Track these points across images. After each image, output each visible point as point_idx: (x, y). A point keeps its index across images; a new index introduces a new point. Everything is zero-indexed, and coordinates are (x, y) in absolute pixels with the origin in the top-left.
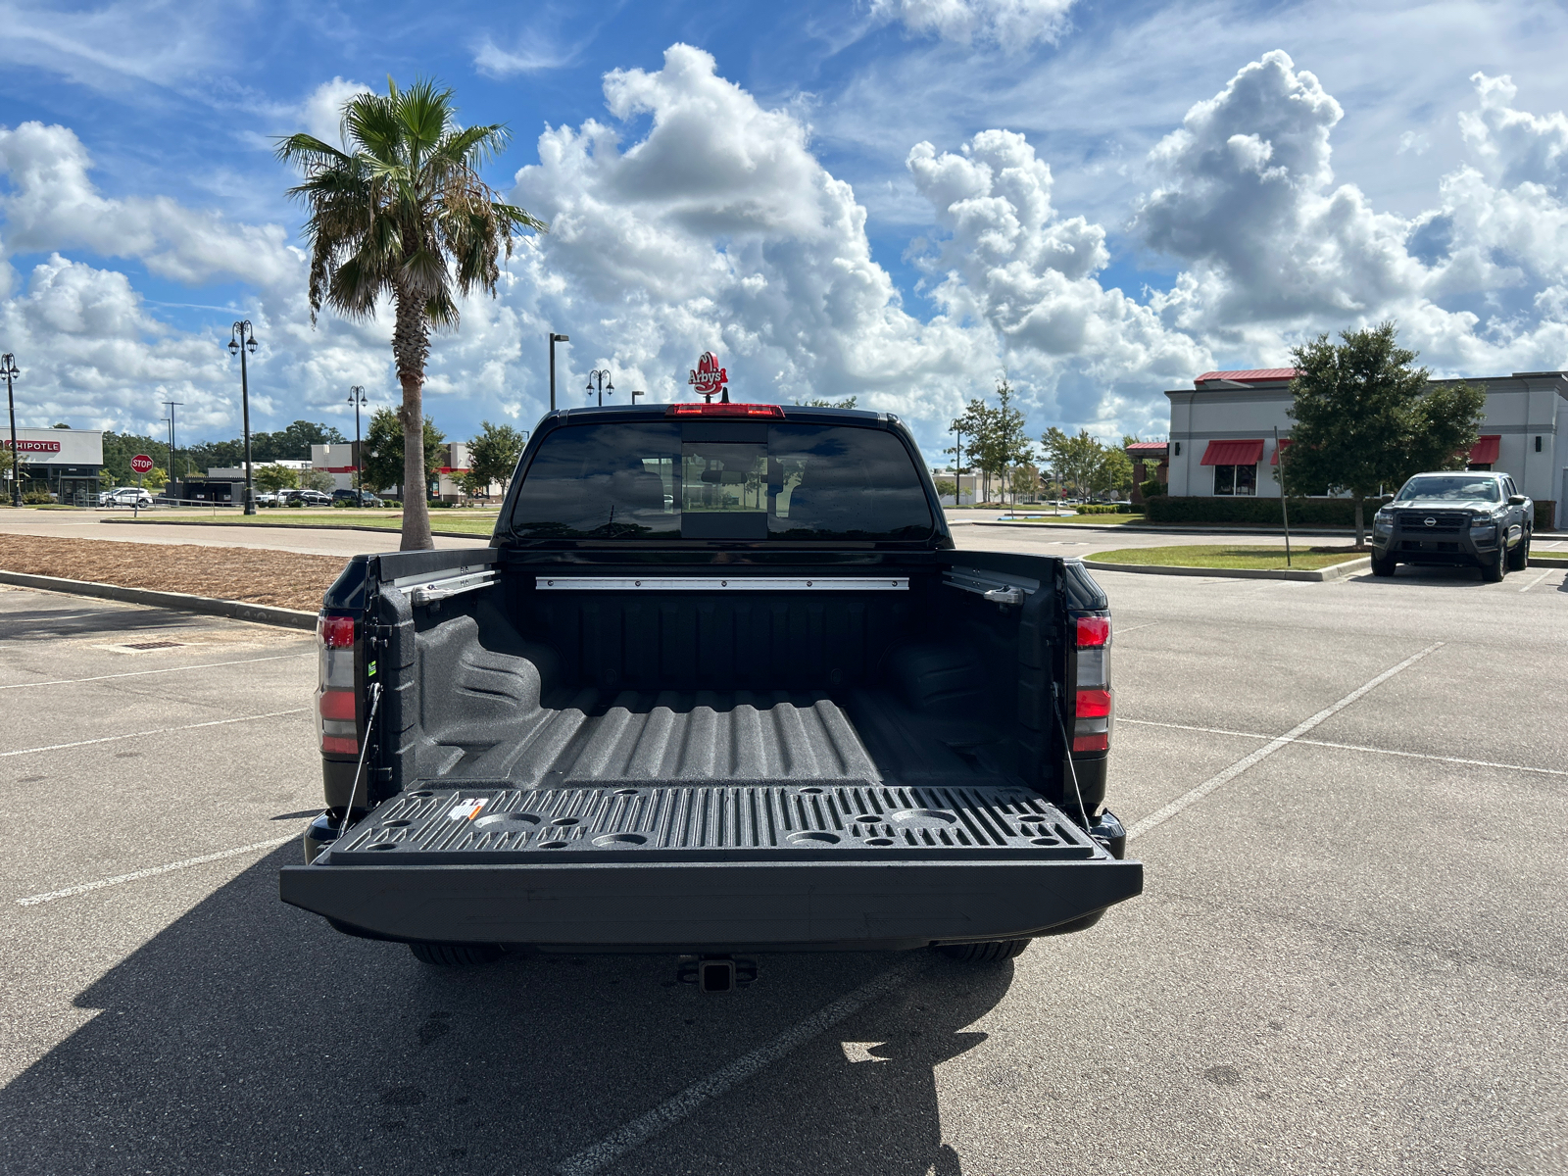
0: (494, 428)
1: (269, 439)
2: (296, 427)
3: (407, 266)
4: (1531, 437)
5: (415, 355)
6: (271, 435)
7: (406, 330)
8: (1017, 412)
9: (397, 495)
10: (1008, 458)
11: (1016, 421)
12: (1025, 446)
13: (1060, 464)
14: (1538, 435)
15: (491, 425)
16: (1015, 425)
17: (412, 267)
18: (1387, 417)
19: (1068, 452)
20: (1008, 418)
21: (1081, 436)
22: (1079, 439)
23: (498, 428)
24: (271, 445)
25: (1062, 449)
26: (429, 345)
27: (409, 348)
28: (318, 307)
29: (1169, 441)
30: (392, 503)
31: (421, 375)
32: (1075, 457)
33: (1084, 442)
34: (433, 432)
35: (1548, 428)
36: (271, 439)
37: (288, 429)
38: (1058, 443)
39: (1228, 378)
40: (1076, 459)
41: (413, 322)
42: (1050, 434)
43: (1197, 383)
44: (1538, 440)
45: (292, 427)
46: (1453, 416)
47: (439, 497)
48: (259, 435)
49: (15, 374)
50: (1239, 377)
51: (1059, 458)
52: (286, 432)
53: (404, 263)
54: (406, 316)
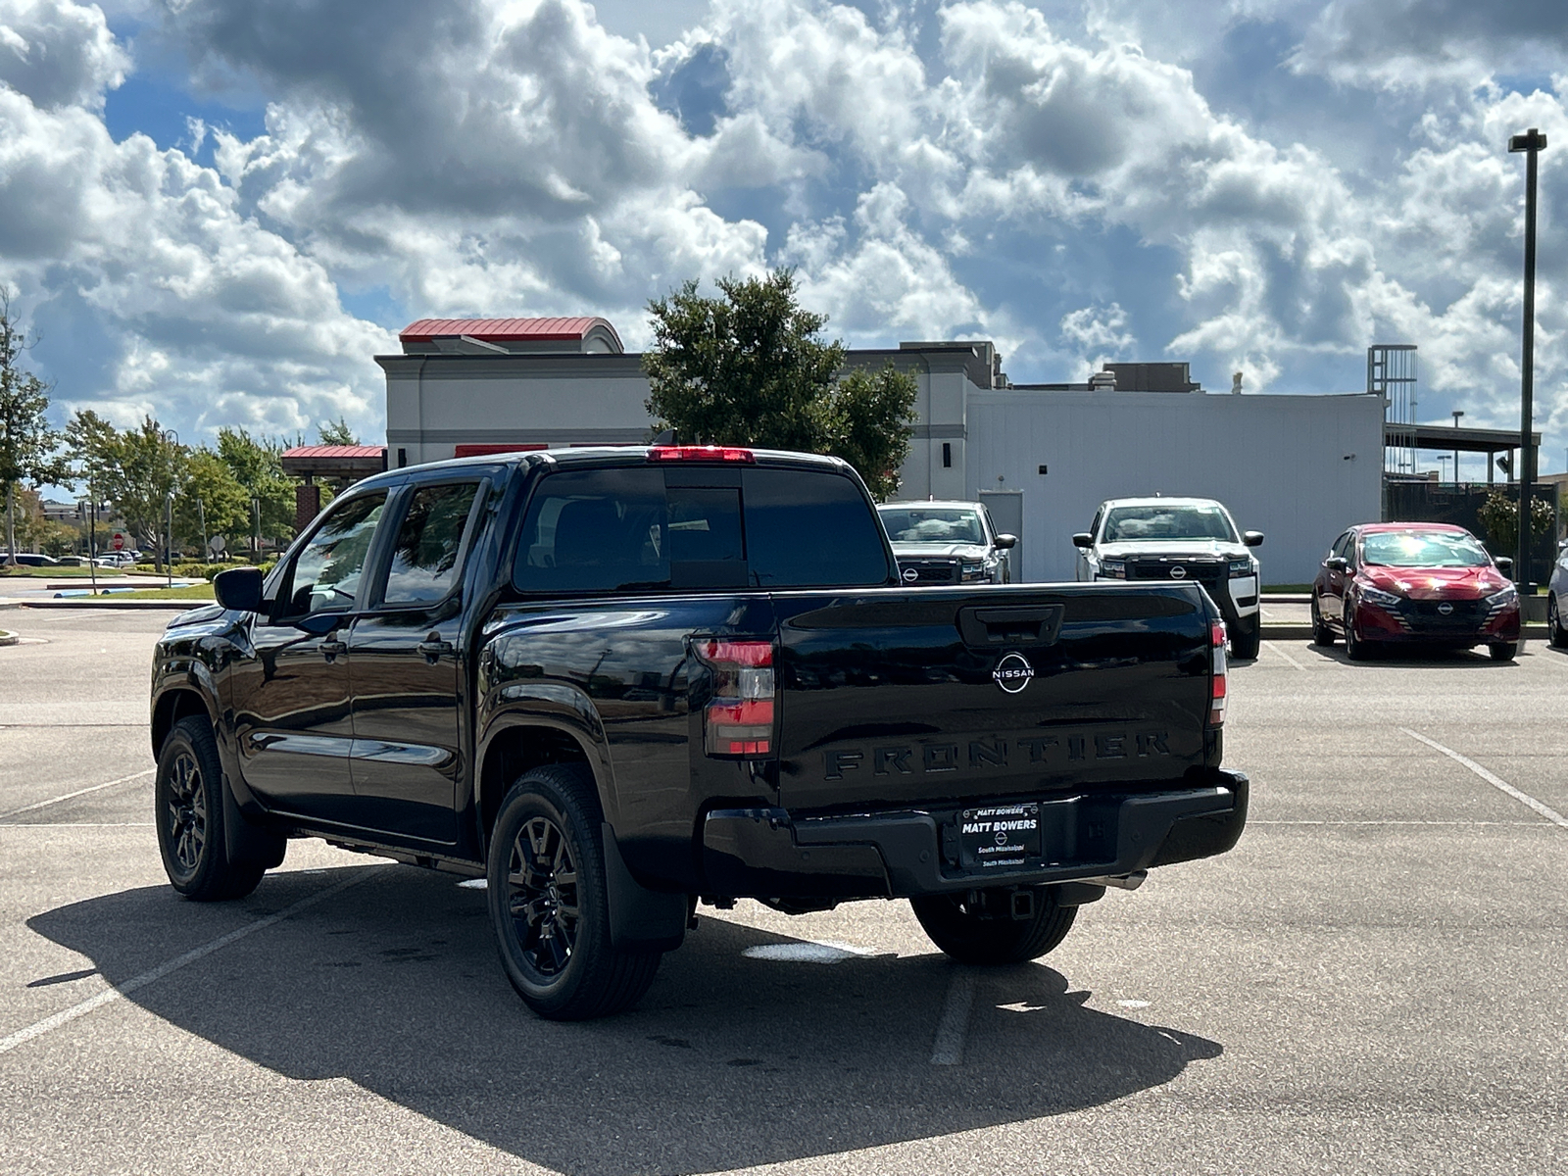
4: (937, 444)
8: (33, 380)
10: (18, 473)
11: (31, 400)
12: (52, 448)
13: (103, 484)
14: (946, 441)
16: (31, 406)
18: (798, 416)
19: (120, 459)
20: (14, 392)
21: (146, 430)
22: (142, 435)
25: (109, 454)
29: (386, 445)
32: (136, 470)
33: (152, 442)
35: (958, 431)
38: (101, 441)
39: (468, 331)
40: (138, 475)
42: (83, 423)
43: (404, 339)
44: (947, 447)
46: (880, 413)
50: (477, 332)
51: (104, 472)
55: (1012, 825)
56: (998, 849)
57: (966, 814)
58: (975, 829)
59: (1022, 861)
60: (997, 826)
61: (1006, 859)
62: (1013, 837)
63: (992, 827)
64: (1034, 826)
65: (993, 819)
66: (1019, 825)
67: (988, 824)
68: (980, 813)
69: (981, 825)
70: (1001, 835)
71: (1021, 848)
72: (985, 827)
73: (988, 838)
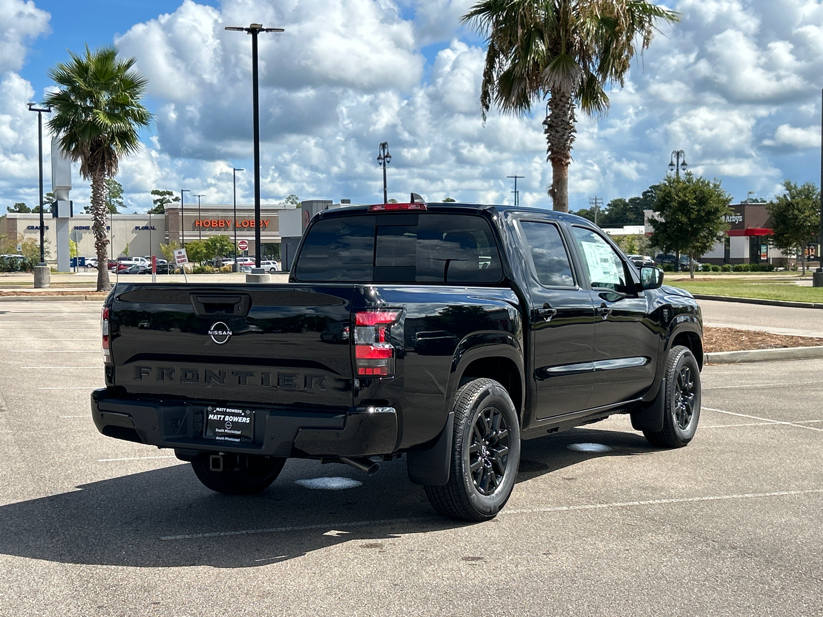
0: (795, 187)
1: (625, 204)
2: (652, 192)
3: (548, 69)
5: (562, 141)
6: (627, 201)
7: (555, 120)
9: (725, 259)
15: (792, 184)
17: (553, 69)
23: (799, 187)
24: (627, 210)
26: (575, 131)
27: (558, 135)
28: (487, 107)
30: (711, 266)
31: (568, 157)
34: (719, 195)
36: (628, 205)
37: (644, 194)
41: (561, 113)
45: (648, 192)
47: (768, 260)
48: (616, 201)
49: (388, 159)
52: (641, 197)
53: (546, 67)
54: (555, 108)
55: (236, 419)
56: (226, 431)
57: (210, 408)
58: (215, 418)
59: (238, 440)
60: (227, 418)
61: (230, 437)
62: (235, 425)
63: (224, 418)
64: (248, 422)
65: (225, 414)
66: (240, 420)
67: (223, 416)
68: (218, 409)
69: (219, 416)
70: (228, 424)
71: (239, 433)
72: (220, 418)
73: (221, 424)
